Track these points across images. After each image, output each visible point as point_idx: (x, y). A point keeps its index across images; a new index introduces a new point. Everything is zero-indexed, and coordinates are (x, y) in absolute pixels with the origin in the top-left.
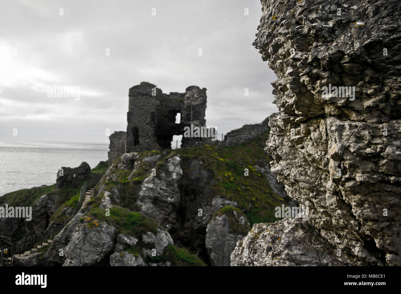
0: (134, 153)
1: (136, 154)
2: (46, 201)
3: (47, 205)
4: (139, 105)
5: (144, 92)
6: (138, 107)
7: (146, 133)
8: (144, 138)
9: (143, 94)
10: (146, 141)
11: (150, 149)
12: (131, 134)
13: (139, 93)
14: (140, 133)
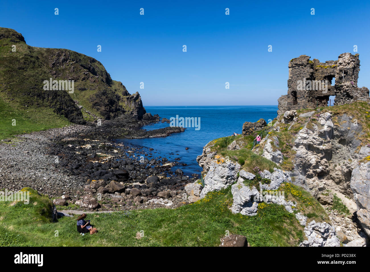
0: (293, 111)
1: (295, 111)
2: (235, 145)
3: (236, 148)
4: (296, 73)
5: (301, 63)
6: (296, 75)
7: (303, 95)
8: (301, 99)
9: (299, 65)
10: (303, 101)
11: (306, 107)
12: (291, 96)
13: (296, 64)
14: (298, 96)
